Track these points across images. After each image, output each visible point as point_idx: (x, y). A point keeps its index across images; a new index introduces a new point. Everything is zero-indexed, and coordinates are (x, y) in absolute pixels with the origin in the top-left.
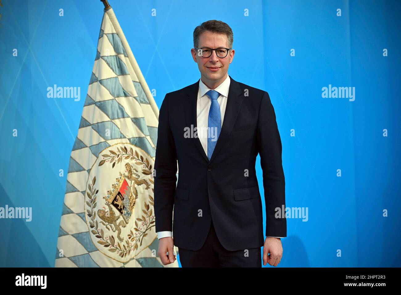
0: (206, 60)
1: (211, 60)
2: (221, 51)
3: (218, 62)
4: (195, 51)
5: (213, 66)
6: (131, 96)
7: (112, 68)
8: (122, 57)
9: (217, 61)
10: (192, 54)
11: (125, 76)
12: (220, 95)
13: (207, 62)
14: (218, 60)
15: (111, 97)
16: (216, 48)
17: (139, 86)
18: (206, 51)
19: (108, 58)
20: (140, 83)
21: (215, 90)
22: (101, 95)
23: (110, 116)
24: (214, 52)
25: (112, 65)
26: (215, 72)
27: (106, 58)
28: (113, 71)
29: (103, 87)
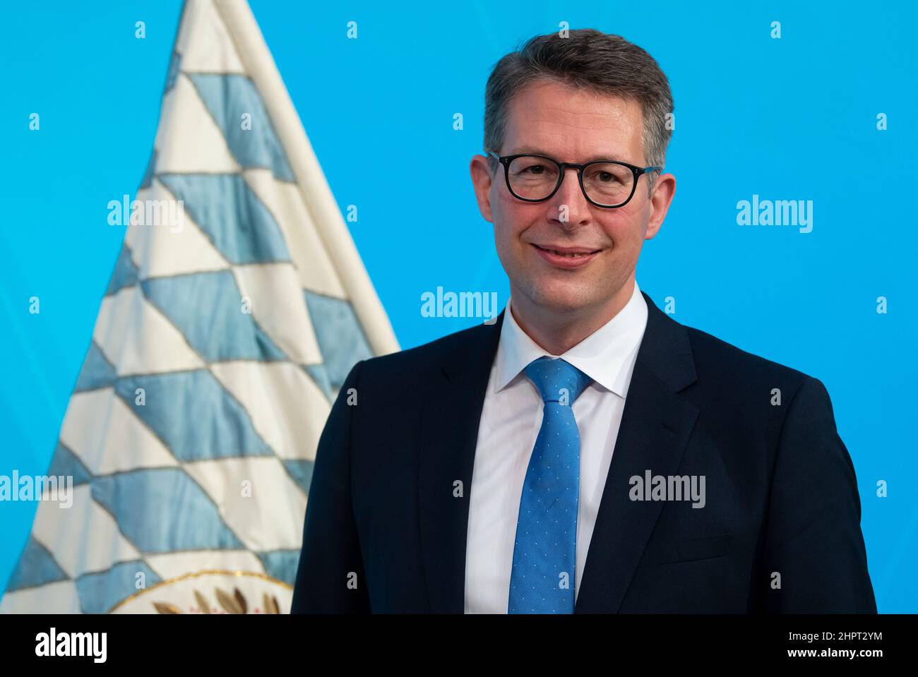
0: (532, 211)
1: (551, 215)
2: (607, 177)
3: (589, 227)
4: (489, 169)
5: (563, 243)
6: (287, 359)
7: (205, 230)
8: (264, 183)
9: (584, 223)
10: (476, 182)
11: (269, 267)
12: (585, 382)
13: (536, 220)
14: (586, 215)
15: (185, 359)
16: (582, 160)
17: (342, 315)
18: (537, 169)
19: (189, 183)
20: (349, 302)
21: (566, 357)
22: (141, 349)
23: (179, 446)
24: (572, 176)
25: (206, 214)
26: (569, 270)
27: (178, 183)
28: (212, 241)
29: (152, 313)
